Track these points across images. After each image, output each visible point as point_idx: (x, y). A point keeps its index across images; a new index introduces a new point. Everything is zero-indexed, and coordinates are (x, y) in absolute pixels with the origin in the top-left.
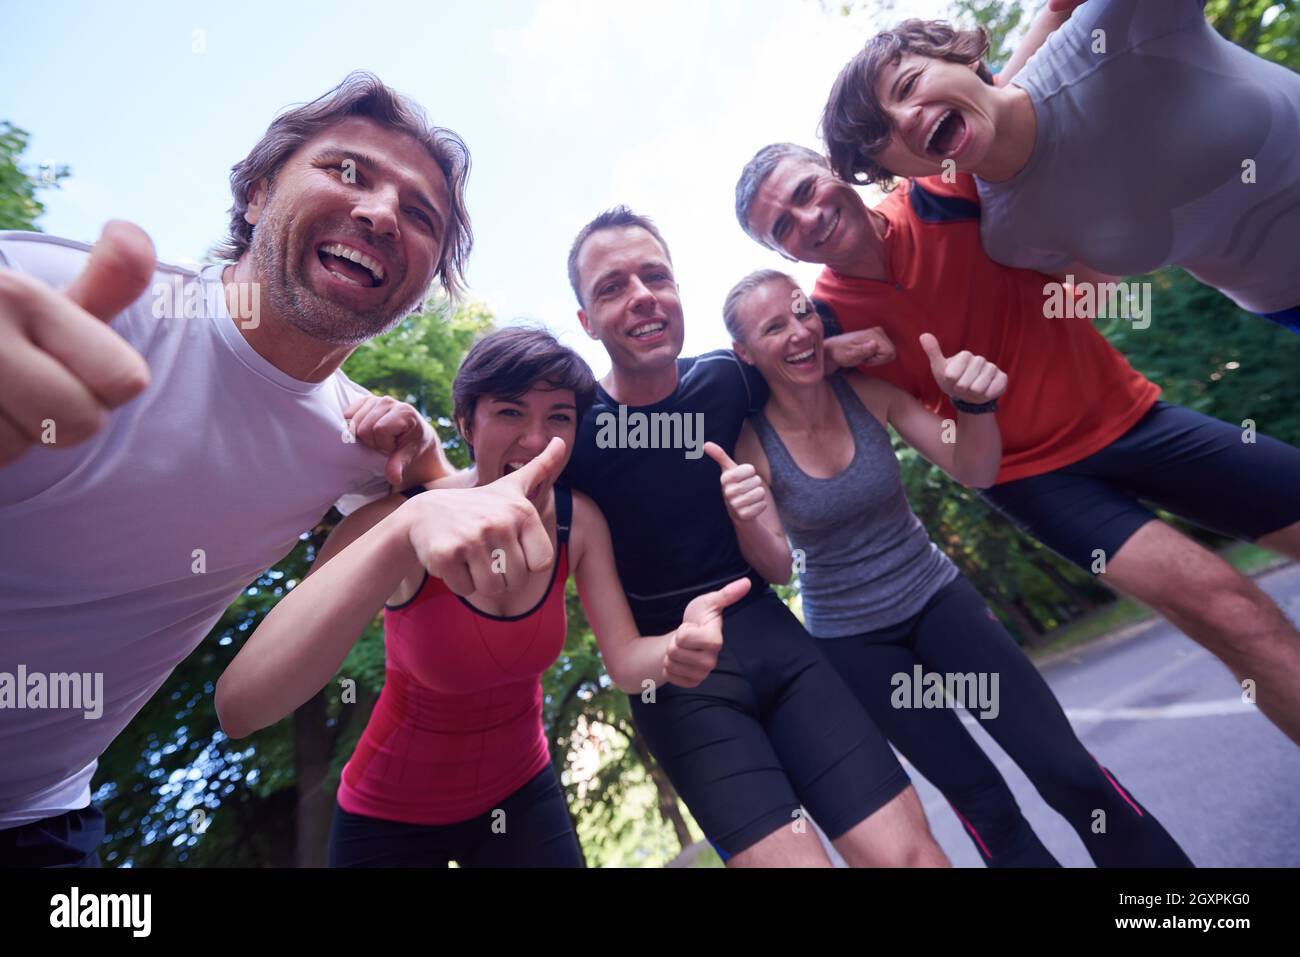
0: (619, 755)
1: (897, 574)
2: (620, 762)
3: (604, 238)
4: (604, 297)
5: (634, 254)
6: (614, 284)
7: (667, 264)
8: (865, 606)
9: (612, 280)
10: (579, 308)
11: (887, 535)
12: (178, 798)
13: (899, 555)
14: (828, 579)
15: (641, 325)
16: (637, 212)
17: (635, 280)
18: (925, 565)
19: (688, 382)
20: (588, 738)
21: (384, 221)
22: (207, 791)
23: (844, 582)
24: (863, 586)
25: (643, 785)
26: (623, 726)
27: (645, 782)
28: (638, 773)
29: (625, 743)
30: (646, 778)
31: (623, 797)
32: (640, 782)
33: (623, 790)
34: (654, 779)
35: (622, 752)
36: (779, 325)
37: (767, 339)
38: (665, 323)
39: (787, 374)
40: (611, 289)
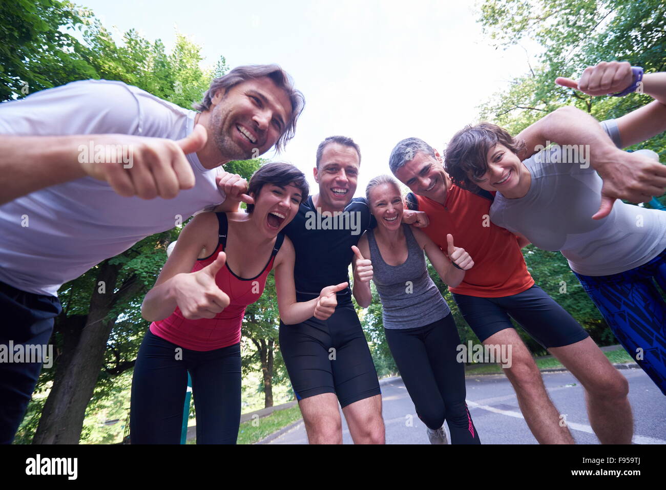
1: (422, 304)
2: (251, 357)
4: (328, 171)
5: (347, 160)
6: (334, 169)
7: (358, 168)
8: (407, 317)
9: (334, 166)
11: (418, 290)
13: (423, 296)
14: (392, 304)
15: (337, 188)
17: (343, 170)
18: (435, 303)
21: (264, 126)
23: (399, 306)
24: (406, 308)
25: (257, 372)
26: (258, 341)
27: (259, 371)
28: (257, 365)
29: (256, 349)
30: (260, 369)
31: (247, 374)
32: (257, 370)
33: (248, 371)
34: (264, 371)
35: (254, 353)
36: (383, 204)
37: (378, 208)
38: (348, 190)
39: (384, 223)
40: (332, 169)
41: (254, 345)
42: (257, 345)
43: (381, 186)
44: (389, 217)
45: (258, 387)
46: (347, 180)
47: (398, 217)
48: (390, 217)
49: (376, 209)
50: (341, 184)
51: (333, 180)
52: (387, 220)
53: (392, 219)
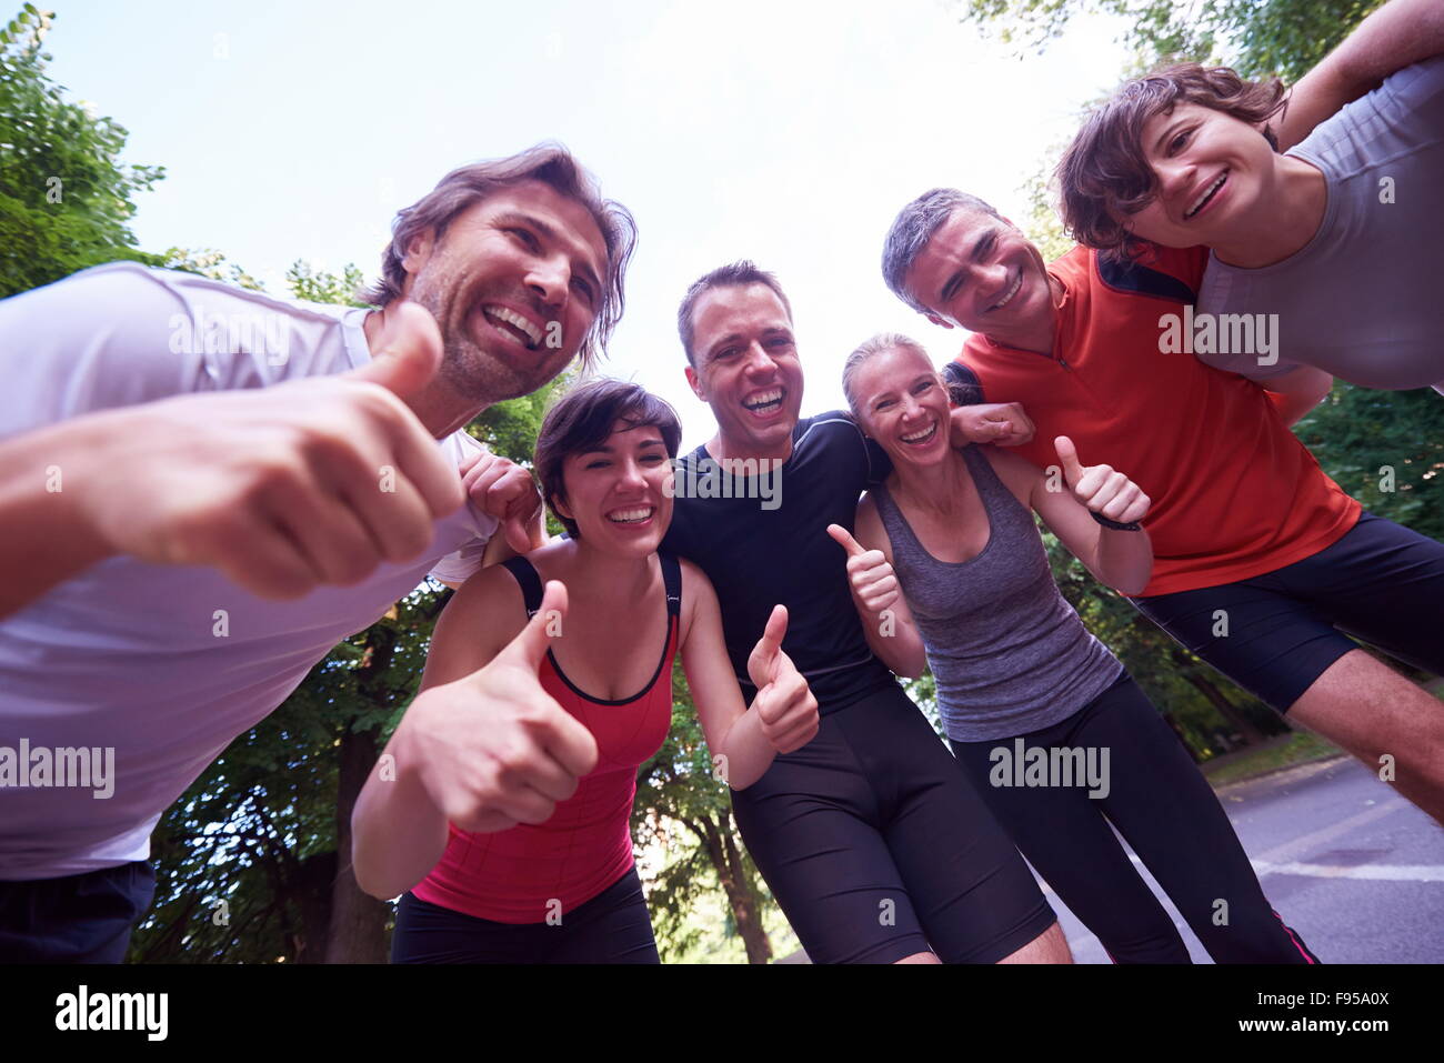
0: (690, 854)
1: (1046, 669)
2: (690, 862)
3: (723, 296)
4: (721, 361)
5: (759, 318)
6: (733, 349)
7: (790, 328)
8: (1009, 705)
9: (730, 344)
10: (689, 364)
11: (1032, 624)
12: (212, 852)
13: (1048, 646)
14: (963, 673)
15: (757, 393)
16: (761, 268)
17: (756, 347)
18: (1080, 659)
19: (804, 445)
20: (656, 833)
21: (558, 292)
22: (242, 847)
23: (984, 678)
24: (1004, 683)
25: (713, 892)
26: (695, 822)
27: (716, 889)
28: (709, 878)
29: (696, 841)
30: (717, 884)
31: (692, 904)
32: (711, 889)
33: (691, 896)
34: (726, 887)
35: (692, 852)
36: (890, 400)
37: (877, 414)
38: (784, 391)
39: (902, 452)
40: (728, 353)
41: (690, 832)
42: (696, 830)
43: (874, 358)
44: (912, 433)
45: (723, 928)
46: (775, 365)
47: (939, 428)
48: (916, 431)
49: (872, 421)
50: (762, 379)
51: (739, 379)
52: (907, 441)
53: (920, 435)
